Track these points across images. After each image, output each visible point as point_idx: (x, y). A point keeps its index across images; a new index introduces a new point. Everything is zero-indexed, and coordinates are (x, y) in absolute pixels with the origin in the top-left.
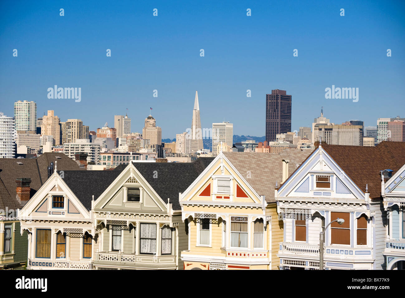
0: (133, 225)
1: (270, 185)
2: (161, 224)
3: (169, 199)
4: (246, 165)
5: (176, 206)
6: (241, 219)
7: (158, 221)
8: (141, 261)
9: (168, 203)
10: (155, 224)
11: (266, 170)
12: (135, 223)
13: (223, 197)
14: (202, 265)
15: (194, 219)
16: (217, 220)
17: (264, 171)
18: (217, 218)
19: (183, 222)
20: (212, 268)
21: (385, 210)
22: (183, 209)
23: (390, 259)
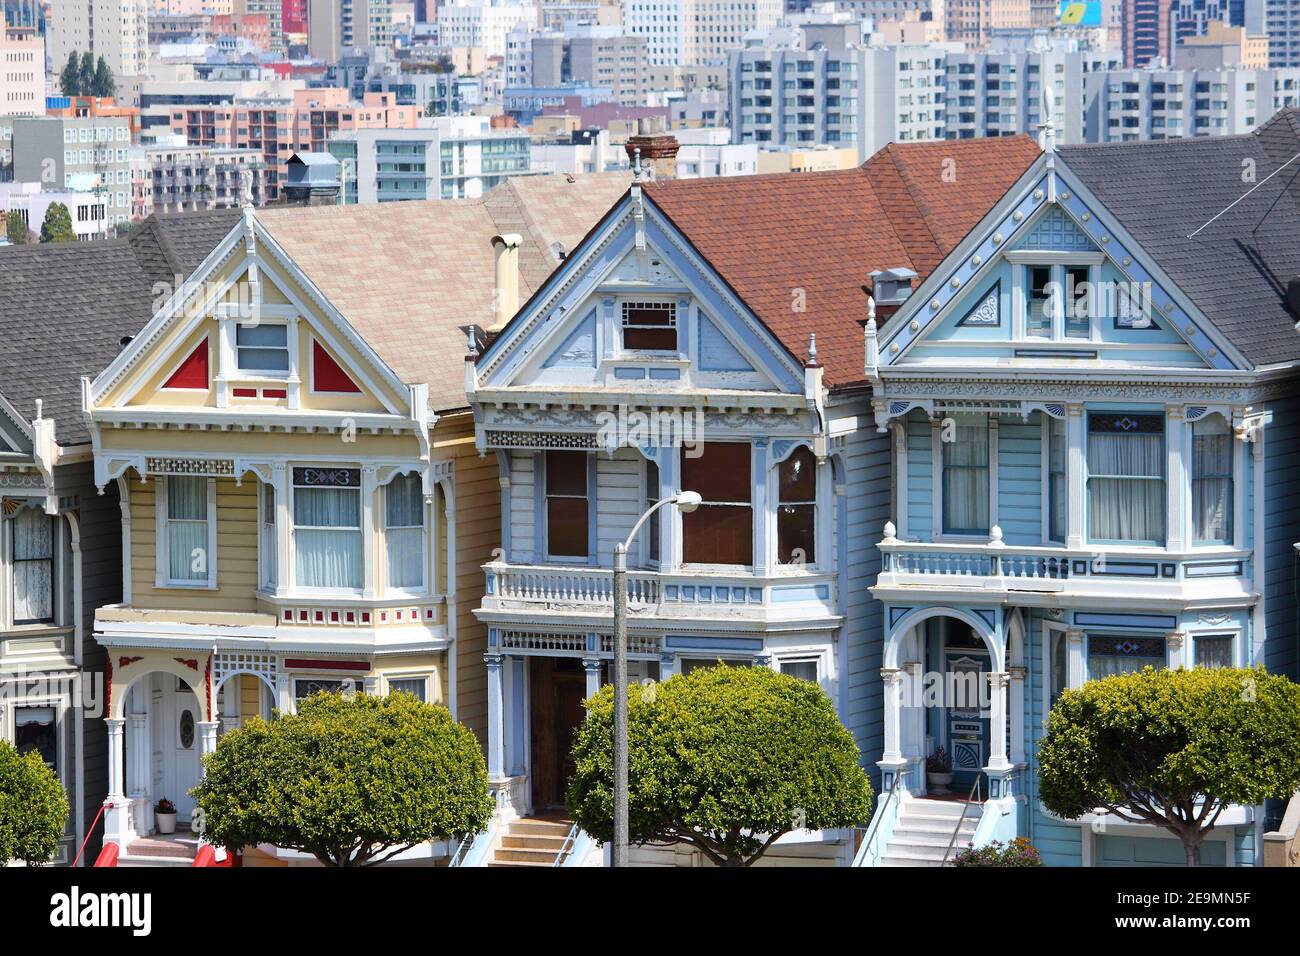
2: (9, 503)
3: (39, 401)
4: (349, 260)
5: (70, 427)
6: (332, 477)
9: (35, 417)
11: (430, 273)
13: (260, 393)
14: (180, 660)
15: (144, 481)
16: (239, 484)
17: (421, 282)
18: (238, 475)
19: (101, 493)
20: (221, 670)
21: (882, 430)
22: (98, 441)
23: (896, 612)
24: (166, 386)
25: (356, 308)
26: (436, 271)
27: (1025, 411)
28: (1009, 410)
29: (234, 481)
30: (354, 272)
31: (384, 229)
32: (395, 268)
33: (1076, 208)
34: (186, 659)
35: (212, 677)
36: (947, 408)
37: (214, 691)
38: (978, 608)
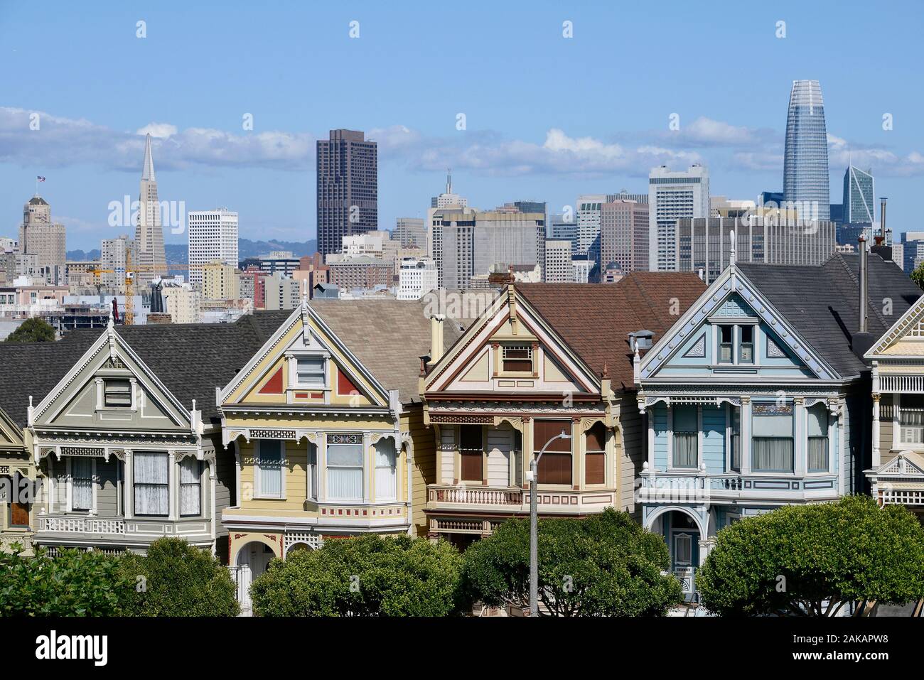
0: (118, 457)
1: (407, 369)
2: (179, 455)
3: (194, 401)
4: (356, 327)
5: (211, 414)
6: (347, 439)
7: (171, 448)
8: (137, 531)
9: (192, 410)
10: (166, 453)
11: (396, 335)
12: (122, 453)
13: (310, 395)
14: (266, 536)
15: (248, 442)
16: (298, 443)
17: (392, 340)
18: (298, 439)
19: (226, 448)
20: (289, 541)
21: (642, 412)
22: (225, 422)
23: (650, 509)
24: (261, 391)
25: (360, 351)
26: (399, 334)
27: (719, 401)
28: (710, 401)
29: (295, 441)
30: (359, 333)
31: (372, 312)
32: (379, 332)
33: (746, 294)
34: (270, 535)
35: (284, 545)
36: (677, 401)
37: (285, 551)
38: (694, 506)
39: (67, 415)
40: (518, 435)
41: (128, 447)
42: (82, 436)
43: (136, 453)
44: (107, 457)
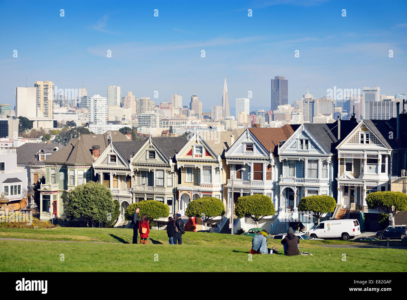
2: (167, 171)
3: (170, 157)
5: (174, 160)
6: (208, 167)
7: (165, 169)
8: (157, 190)
9: (170, 159)
10: (163, 170)
12: (153, 170)
13: (198, 156)
15: (184, 168)
16: (196, 168)
19: (178, 169)
21: (280, 162)
22: (178, 162)
23: (282, 187)
24: (187, 155)
25: (212, 145)
27: (299, 159)
28: (297, 159)
33: (306, 132)
34: (189, 191)
35: (192, 194)
36: (289, 159)
37: (192, 196)
38: (293, 186)
39: (140, 160)
40: (250, 167)
41: (155, 168)
42: (143, 165)
43: (157, 170)
44: (149, 171)
